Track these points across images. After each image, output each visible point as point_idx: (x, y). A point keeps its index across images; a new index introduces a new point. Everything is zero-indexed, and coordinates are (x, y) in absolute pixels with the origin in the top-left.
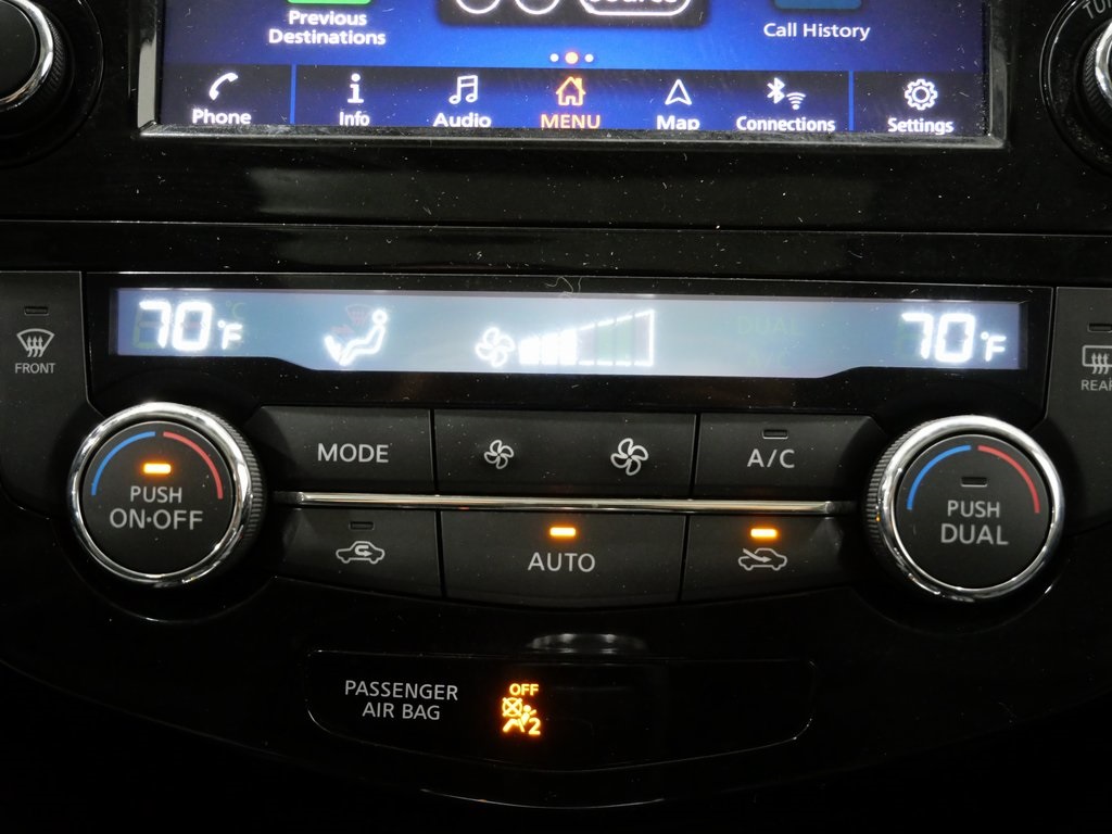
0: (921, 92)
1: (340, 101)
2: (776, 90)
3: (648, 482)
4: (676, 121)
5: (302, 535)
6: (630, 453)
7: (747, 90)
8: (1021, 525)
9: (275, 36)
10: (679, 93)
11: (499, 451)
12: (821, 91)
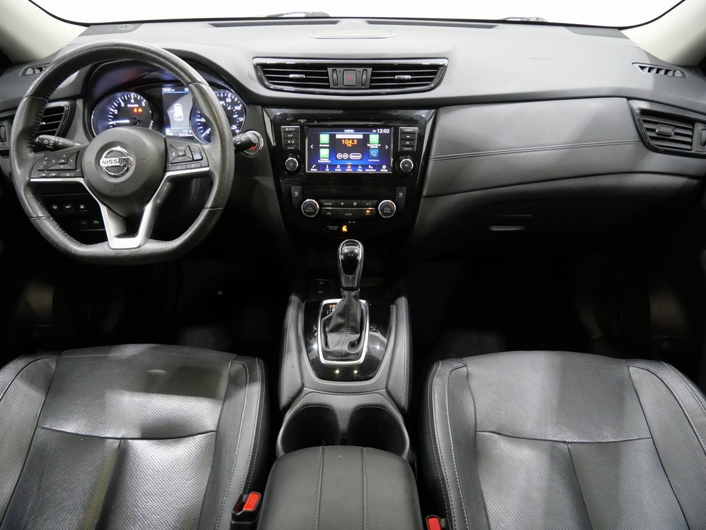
0: (384, 167)
1: (326, 168)
2: (370, 167)
3: (357, 206)
4: (360, 170)
5: (323, 212)
6: (355, 204)
7: (365, 167)
8: (392, 210)
9: (319, 161)
10: (360, 167)
11: (342, 204)
12: (374, 167)
